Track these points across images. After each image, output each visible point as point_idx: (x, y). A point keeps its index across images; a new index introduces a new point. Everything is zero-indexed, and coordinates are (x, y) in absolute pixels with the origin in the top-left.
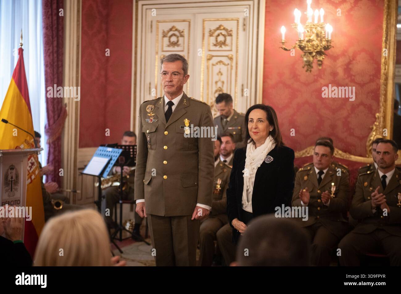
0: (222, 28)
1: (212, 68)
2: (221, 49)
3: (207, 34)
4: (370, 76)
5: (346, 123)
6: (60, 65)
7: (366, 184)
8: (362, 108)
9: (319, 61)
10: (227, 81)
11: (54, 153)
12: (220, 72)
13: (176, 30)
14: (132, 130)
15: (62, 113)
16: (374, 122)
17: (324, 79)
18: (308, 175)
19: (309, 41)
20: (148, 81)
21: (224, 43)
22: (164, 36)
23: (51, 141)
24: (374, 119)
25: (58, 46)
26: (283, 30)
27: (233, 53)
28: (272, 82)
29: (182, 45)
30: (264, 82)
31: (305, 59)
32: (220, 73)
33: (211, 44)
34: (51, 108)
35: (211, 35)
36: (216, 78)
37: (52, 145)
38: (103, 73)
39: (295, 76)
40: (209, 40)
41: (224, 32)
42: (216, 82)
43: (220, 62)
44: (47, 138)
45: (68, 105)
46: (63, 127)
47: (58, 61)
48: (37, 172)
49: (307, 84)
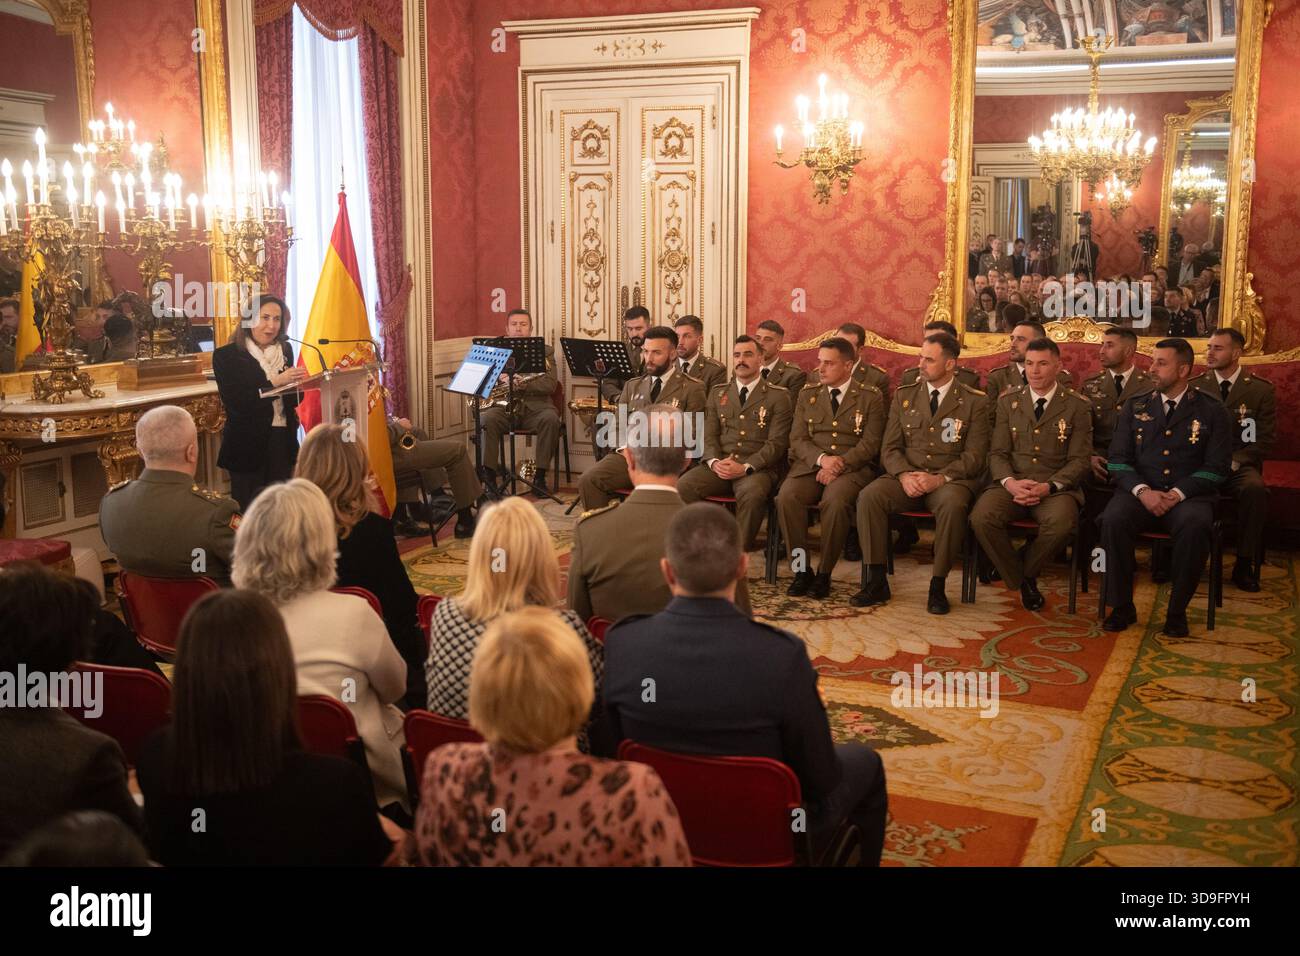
0: (675, 123)
1: (660, 194)
2: (674, 160)
3: (649, 135)
4: (930, 206)
5: (890, 289)
6: (397, 199)
7: (906, 403)
8: (915, 261)
9: (842, 181)
10: (687, 216)
11: (393, 353)
12: (673, 201)
13: (595, 127)
14: (523, 308)
15: (404, 281)
16: (936, 287)
17: (852, 213)
18: (816, 396)
19: (822, 151)
20: (548, 220)
21: (680, 150)
22: (575, 139)
23: (388, 332)
24: (936, 282)
25: (391, 166)
26: (779, 132)
27: (696, 167)
28: (763, 218)
29: (606, 153)
30: (749, 218)
31: (817, 182)
32: (674, 204)
33: (658, 153)
34: (385, 275)
35: (656, 137)
36: (667, 212)
37: (389, 338)
38: (469, 205)
39: (802, 208)
40: (653, 147)
41: (679, 131)
42: (668, 220)
43: (674, 183)
44: (380, 326)
45: (413, 267)
46: (406, 309)
47: (392, 192)
48: (378, 396)
49: (823, 221)
